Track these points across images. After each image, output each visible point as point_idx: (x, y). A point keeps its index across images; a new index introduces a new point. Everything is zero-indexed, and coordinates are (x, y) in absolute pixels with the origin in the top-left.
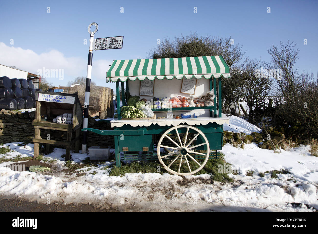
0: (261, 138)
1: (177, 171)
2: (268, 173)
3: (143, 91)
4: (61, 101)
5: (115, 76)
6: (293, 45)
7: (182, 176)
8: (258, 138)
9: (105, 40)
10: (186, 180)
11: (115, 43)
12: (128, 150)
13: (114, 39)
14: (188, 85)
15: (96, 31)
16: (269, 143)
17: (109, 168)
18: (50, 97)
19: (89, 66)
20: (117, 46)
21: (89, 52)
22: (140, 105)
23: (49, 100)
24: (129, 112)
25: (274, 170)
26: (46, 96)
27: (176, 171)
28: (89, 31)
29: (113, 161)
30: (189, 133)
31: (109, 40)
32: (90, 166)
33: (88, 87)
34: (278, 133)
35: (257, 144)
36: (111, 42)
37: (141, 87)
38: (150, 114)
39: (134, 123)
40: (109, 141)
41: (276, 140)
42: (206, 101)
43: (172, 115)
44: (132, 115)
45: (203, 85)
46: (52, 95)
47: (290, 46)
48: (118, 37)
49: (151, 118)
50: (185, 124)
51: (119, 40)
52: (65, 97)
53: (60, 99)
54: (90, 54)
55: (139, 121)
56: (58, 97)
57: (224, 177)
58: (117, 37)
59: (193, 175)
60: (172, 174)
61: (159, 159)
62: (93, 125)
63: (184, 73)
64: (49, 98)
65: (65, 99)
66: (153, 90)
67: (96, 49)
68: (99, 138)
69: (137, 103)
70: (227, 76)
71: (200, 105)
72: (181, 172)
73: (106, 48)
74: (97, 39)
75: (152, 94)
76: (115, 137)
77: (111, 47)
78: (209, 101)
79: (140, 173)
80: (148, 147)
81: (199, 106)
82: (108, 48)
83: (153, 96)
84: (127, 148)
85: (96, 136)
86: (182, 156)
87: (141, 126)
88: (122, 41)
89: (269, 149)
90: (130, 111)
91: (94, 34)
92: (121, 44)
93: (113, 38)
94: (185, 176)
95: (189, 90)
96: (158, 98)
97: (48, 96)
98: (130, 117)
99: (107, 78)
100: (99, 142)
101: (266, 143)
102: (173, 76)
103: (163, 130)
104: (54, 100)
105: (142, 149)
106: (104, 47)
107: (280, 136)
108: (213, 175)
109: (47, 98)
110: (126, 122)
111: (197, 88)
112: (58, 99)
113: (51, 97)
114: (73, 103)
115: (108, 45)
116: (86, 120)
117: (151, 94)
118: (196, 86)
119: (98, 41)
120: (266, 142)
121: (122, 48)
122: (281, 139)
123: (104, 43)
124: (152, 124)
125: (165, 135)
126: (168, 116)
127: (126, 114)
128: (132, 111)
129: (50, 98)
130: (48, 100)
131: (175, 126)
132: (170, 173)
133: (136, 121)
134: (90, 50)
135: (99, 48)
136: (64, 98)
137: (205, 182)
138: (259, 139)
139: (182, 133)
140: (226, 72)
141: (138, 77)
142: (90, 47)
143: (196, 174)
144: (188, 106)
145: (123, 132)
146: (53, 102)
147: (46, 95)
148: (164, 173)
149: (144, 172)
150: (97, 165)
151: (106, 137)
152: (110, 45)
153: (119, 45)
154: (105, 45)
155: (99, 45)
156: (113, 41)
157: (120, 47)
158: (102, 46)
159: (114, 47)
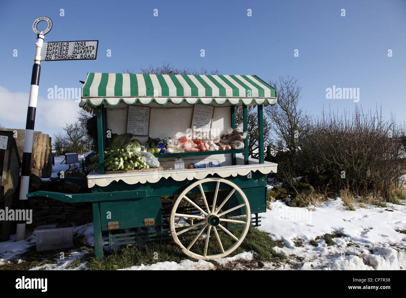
0: (285, 193)
1: (202, 254)
2: (319, 239)
3: (132, 127)
5: (97, 95)
6: (293, 81)
7: (210, 261)
8: (282, 193)
9: (64, 46)
10: (220, 266)
11: (83, 51)
12: (117, 227)
13: (82, 45)
14: (202, 119)
15: (49, 30)
16: (298, 199)
17: (81, 262)
19: (34, 86)
20: (88, 55)
21: (35, 62)
22: (134, 149)
24: (122, 159)
25: (325, 234)
27: (200, 254)
28: (35, 29)
29: (83, 249)
30: (220, 190)
31: (72, 46)
32: (41, 263)
33: (32, 121)
34: (306, 186)
35: (283, 201)
36: (76, 48)
37: (128, 122)
38: (155, 162)
39: (131, 178)
40: (66, 215)
41: (304, 195)
42: (233, 142)
43: (183, 164)
44: (126, 164)
45: (222, 119)
47: (290, 82)
48: (89, 42)
49: (157, 169)
50: (216, 176)
51: (90, 46)
54: (35, 66)
55: (139, 175)
57: (272, 253)
58: (87, 42)
59: (228, 256)
60: (196, 261)
61: (173, 237)
62: (38, 187)
63: (213, 95)
66: (148, 126)
67: (48, 59)
68: (48, 209)
69: (129, 145)
70: (274, 101)
71: (226, 147)
72: (208, 255)
73: (67, 58)
74: (50, 43)
75: (147, 133)
76: (94, 205)
77: (77, 56)
78: (237, 141)
79: (142, 265)
80: (154, 219)
81: (224, 149)
82: (71, 58)
83: (148, 136)
84: (117, 223)
85: (44, 207)
86: (210, 227)
87: (143, 182)
88: (95, 48)
89: (300, 207)
90: (123, 157)
91: (44, 35)
92: (94, 52)
93: (80, 42)
94: (215, 260)
95: (204, 127)
96: (159, 138)
98: (123, 167)
99: (83, 99)
100: (48, 217)
101: (296, 200)
102: (197, 99)
103: (178, 188)
105: (144, 223)
106: (64, 56)
107: (308, 188)
108: (256, 253)
110: (117, 177)
111: (214, 123)
114: (4, 147)
115: (70, 53)
116: (26, 180)
117: (145, 133)
118: (213, 121)
119: (51, 46)
120: (295, 198)
121: (95, 59)
122: (311, 193)
123: (64, 50)
124: (163, 179)
125: (183, 195)
126: (176, 166)
127: (117, 163)
128: (126, 158)
131: (199, 180)
132: (193, 258)
133: (135, 175)
134: (35, 60)
135: (53, 58)
137: (250, 265)
138: (285, 195)
139: (208, 190)
140: (272, 95)
141: (140, 98)
142: (36, 55)
143: (232, 255)
144: (208, 149)
145: (110, 196)
148: (181, 259)
149: (148, 262)
150: (55, 259)
151: (62, 208)
152: (75, 54)
153: (91, 53)
154: (64, 52)
155: (53, 53)
156: (79, 47)
157: (92, 57)
158: (60, 54)
159: (82, 56)
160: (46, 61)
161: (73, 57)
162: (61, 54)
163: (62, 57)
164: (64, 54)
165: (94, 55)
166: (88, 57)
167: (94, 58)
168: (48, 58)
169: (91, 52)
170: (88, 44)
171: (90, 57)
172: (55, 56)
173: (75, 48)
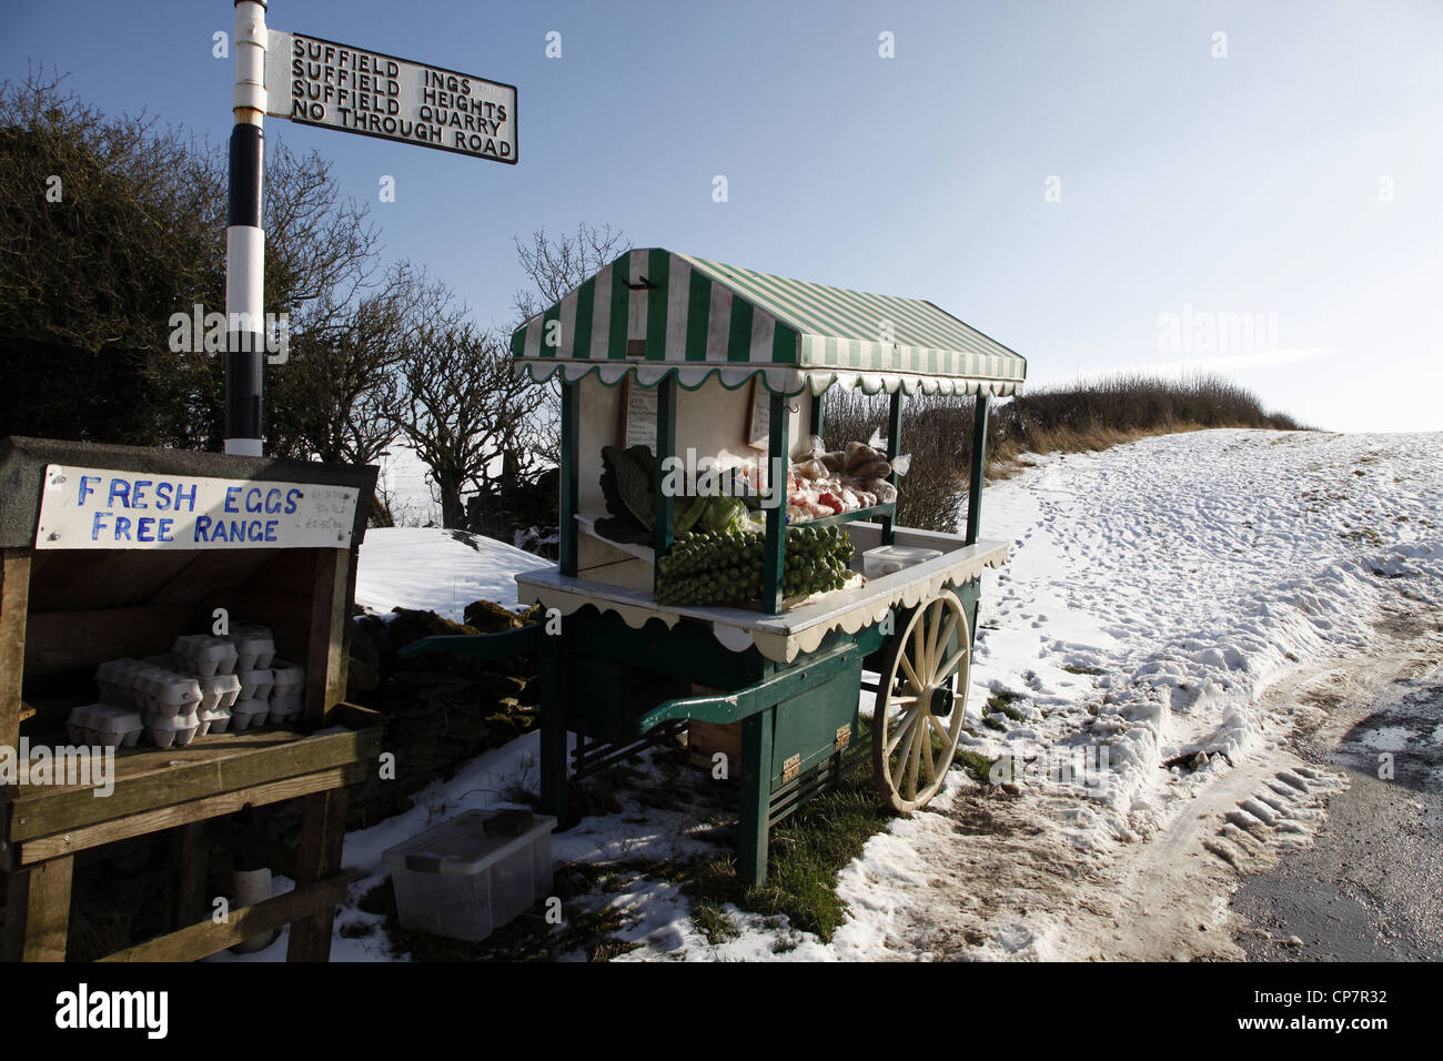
4: (260, 536)
9: (376, 72)
11: (461, 114)
13: (455, 89)
18: (173, 496)
20: (483, 138)
21: (246, 116)
23: (153, 530)
26: (124, 495)
31: (411, 80)
36: (433, 96)
46: (187, 482)
48: (483, 85)
51: (488, 104)
52: (293, 497)
53: (251, 517)
54: (247, 134)
56: (240, 503)
58: (476, 82)
61: (883, 762)
64: (158, 515)
65: (293, 510)
67: (303, 116)
73: (398, 134)
74: (304, 40)
77: (439, 134)
82: (415, 137)
92: (505, 133)
93: (446, 76)
97: (150, 494)
104: (201, 525)
106: (380, 116)
109: (134, 515)
112: (238, 518)
113: (180, 497)
114: (340, 538)
115: (408, 113)
119: (314, 58)
121: (515, 162)
123: (377, 92)
129: (169, 513)
130: (142, 529)
134: (248, 109)
135: (331, 116)
136: (285, 504)
142: (249, 83)
146: (193, 546)
147: (132, 477)
152: (428, 119)
153: (495, 135)
154: (382, 102)
155: (327, 94)
156: (445, 94)
157: (503, 154)
158: (362, 107)
159: (459, 138)
160: (295, 121)
161: (424, 133)
162: (368, 109)
163: (372, 121)
164: (382, 111)
165: (506, 143)
166: (487, 148)
167: (508, 158)
168: (304, 112)
169: (495, 128)
170: (479, 92)
171: (493, 149)
172: (340, 109)
173: (426, 95)
